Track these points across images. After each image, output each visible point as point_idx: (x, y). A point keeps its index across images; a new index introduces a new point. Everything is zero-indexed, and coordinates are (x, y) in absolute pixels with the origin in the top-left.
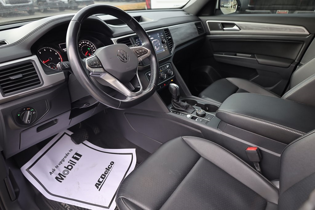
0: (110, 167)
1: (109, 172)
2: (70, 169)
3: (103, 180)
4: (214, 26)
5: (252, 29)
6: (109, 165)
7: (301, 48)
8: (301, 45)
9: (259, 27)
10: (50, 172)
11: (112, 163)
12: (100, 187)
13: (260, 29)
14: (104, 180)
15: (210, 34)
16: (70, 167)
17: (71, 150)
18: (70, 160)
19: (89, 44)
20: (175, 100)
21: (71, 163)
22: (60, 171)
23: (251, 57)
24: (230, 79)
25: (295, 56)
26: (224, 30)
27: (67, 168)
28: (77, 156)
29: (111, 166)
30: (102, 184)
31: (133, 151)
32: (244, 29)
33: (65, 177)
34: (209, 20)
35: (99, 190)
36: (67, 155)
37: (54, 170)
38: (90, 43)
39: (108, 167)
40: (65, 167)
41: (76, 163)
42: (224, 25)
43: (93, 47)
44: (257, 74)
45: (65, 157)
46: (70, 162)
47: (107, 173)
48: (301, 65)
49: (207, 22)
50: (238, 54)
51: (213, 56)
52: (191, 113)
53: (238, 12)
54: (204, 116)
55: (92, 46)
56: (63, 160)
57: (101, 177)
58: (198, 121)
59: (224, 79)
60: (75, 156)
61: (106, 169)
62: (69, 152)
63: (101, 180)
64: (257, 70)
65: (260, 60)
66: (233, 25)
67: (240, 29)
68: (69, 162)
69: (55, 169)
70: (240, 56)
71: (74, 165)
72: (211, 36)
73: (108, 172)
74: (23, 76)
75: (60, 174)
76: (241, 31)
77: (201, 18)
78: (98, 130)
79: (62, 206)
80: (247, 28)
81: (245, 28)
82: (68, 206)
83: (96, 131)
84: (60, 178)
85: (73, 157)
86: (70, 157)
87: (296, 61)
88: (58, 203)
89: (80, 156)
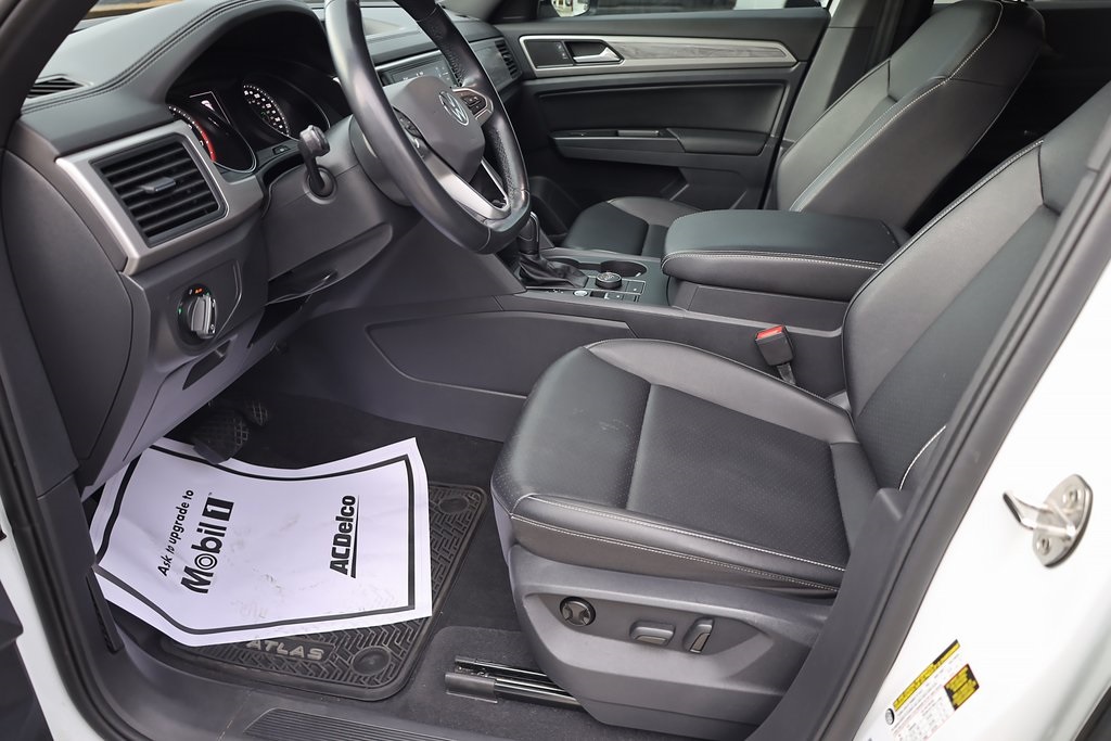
0: (348, 511)
1: (354, 524)
2: (216, 550)
3: (348, 551)
4: (544, 53)
5: (654, 56)
6: (345, 508)
7: (780, 100)
8: (781, 92)
9: (671, 48)
10: (160, 568)
11: (349, 501)
12: (349, 567)
13: (676, 53)
14: (352, 548)
15: (535, 78)
16: (211, 545)
17: (190, 494)
18: (201, 524)
19: (260, 99)
20: (530, 257)
21: (206, 532)
22: (186, 562)
23: (659, 136)
24: (618, 203)
25: (769, 121)
26: (575, 63)
27: (203, 547)
28: (220, 509)
29: (352, 509)
30: (350, 559)
31: (410, 447)
32: (632, 57)
33: (211, 575)
34: (525, 35)
35: (353, 575)
36: (183, 509)
37: (168, 560)
38: (262, 96)
39: (343, 513)
40: (194, 547)
41: (224, 529)
42: (573, 47)
43: (273, 108)
44: (682, 180)
45: (181, 517)
46: (204, 528)
47: (348, 528)
48: (789, 145)
49: (522, 40)
50: (621, 132)
51: (553, 144)
52: (582, 285)
53: (593, 10)
54: (617, 286)
55: (269, 106)
56: (178, 528)
57: (336, 543)
58: (612, 298)
59: (602, 204)
60: (210, 508)
61: (338, 518)
62: (186, 501)
63: (341, 550)
64: (682, 170)
65: (688, 142)
66: (601, 45)
67: (622, 58)
68: (200, 530)
69: (170, 556)
70: (626, 135)
71: (223, 535)
72: (538, 82)
73: (350, 526)
74: (177, 181)
75: (187, 570)
76: (623, 63)
77: (502, 28)
78: (264, 411)
79: (255, 649)
80: (638, 54)
81: (634, 53)
82: (276, 643)
83: (258, 415)
84: (196, 581)
85: (206, 513)
86: (195, 516)
87: (772, 136)
88: (235, 647)
89: (229, 505)
